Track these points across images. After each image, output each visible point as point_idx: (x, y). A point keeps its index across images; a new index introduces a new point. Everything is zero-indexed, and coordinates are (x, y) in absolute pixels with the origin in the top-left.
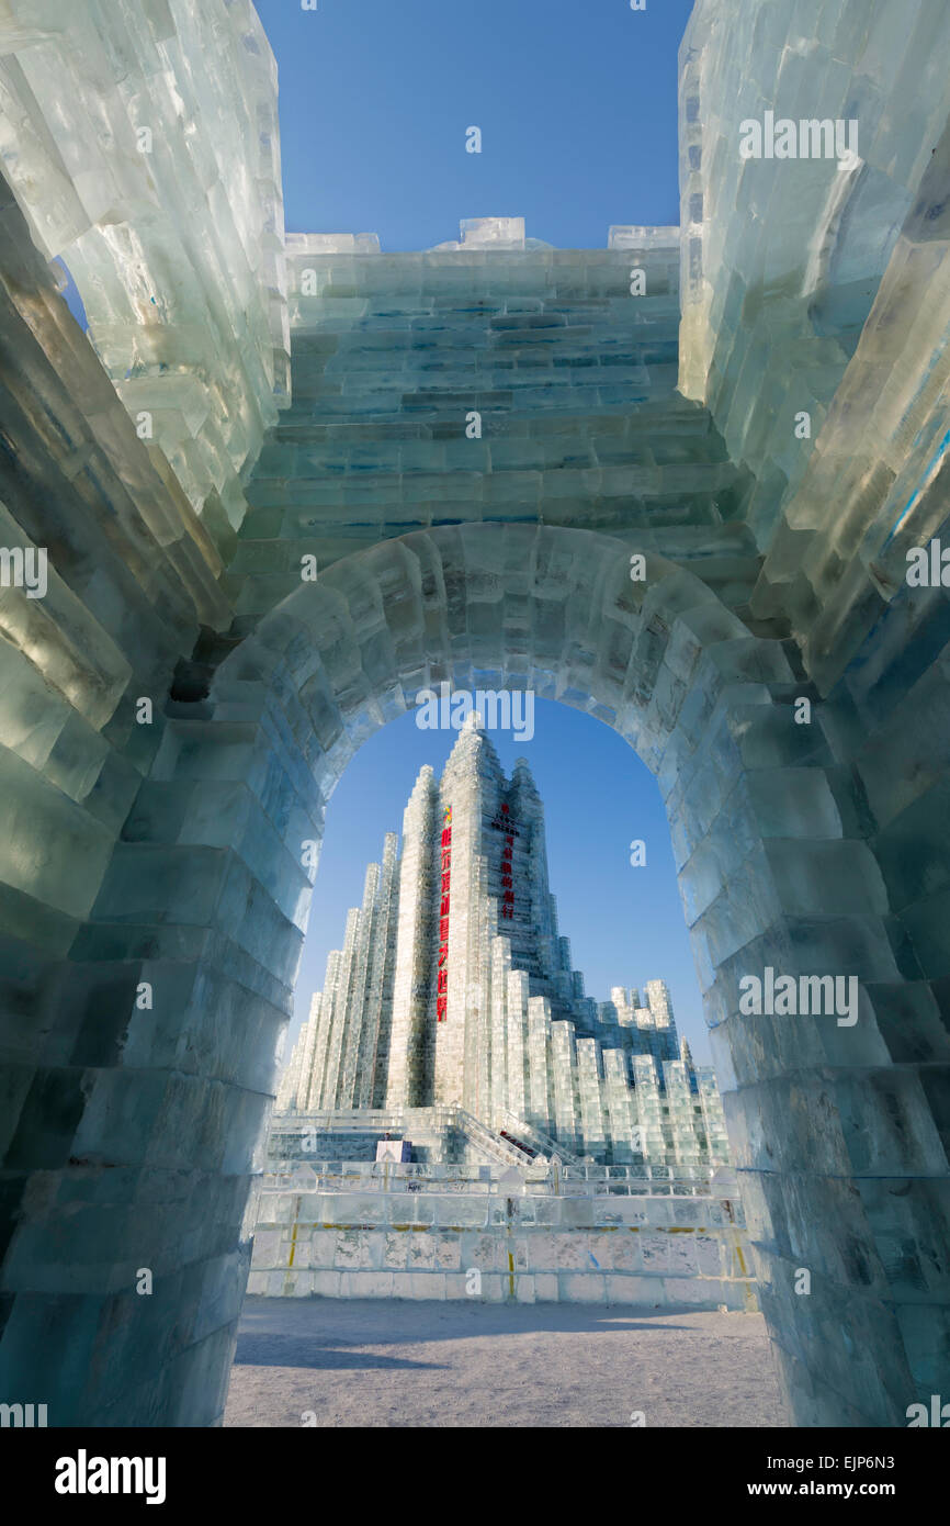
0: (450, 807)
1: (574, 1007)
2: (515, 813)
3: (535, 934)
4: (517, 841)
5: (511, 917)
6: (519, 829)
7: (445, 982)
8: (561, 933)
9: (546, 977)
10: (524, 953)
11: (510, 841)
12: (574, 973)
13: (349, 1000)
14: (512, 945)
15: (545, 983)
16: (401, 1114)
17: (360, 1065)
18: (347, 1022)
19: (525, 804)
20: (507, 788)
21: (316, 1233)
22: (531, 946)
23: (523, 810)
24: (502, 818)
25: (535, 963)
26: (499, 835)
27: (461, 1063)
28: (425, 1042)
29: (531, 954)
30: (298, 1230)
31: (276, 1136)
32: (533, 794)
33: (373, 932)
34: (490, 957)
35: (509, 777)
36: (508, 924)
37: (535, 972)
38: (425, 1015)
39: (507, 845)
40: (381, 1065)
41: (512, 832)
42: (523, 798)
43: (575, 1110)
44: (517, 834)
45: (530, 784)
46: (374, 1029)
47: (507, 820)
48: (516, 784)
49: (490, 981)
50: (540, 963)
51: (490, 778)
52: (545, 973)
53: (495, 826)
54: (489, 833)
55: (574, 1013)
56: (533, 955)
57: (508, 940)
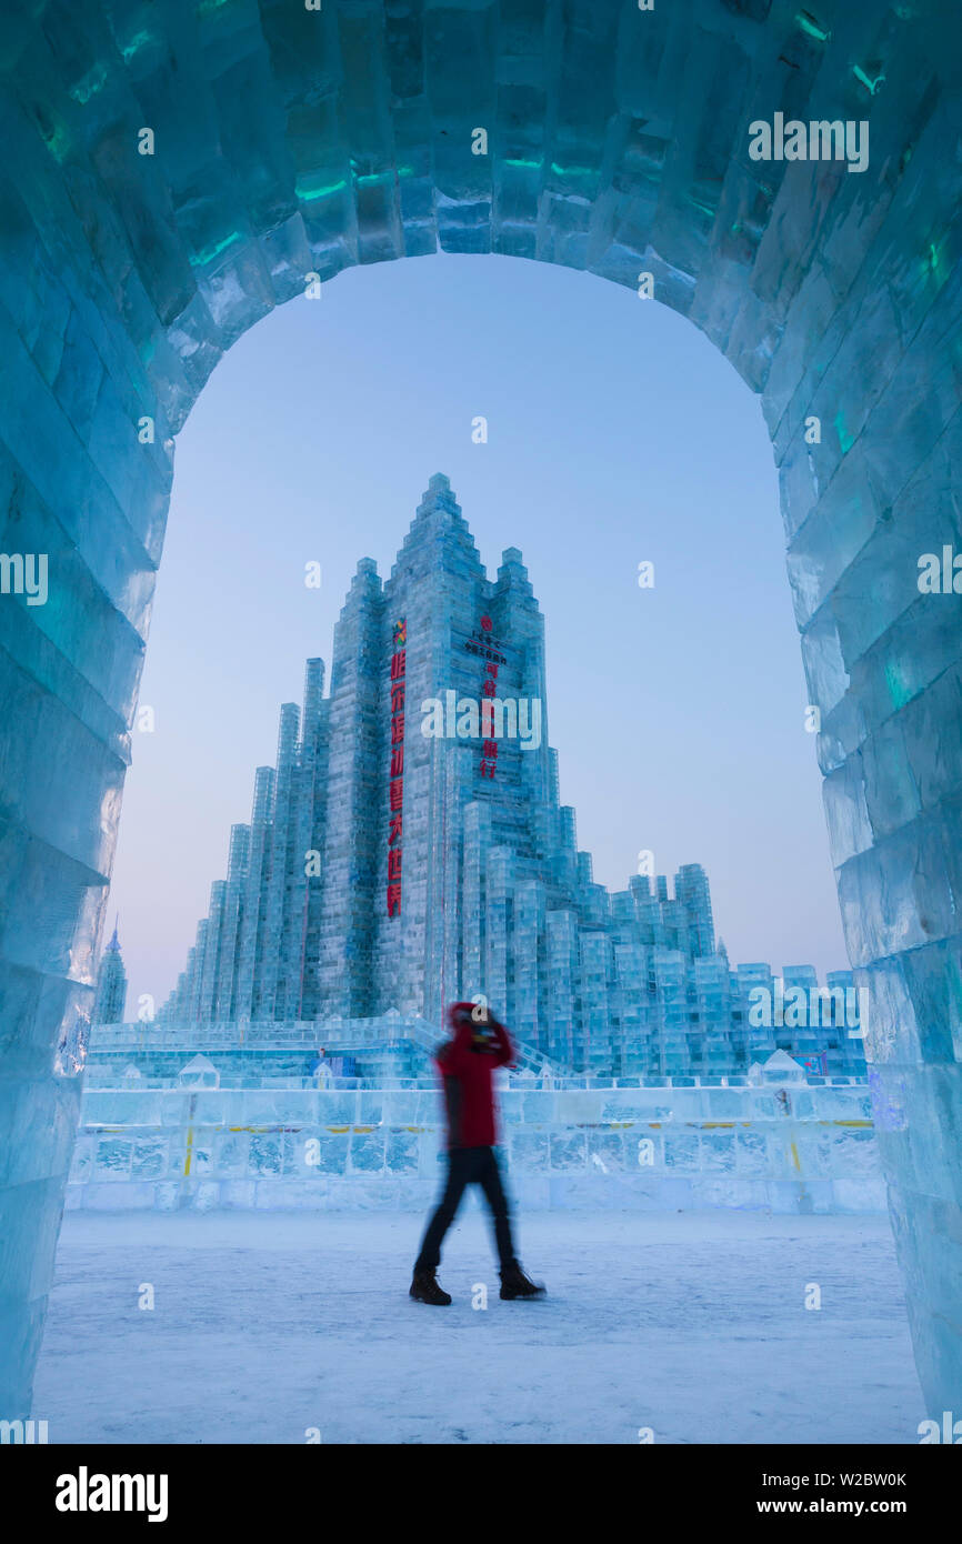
0: (404, 621)
1: (577, 897)
2: (501, 631)
3: (527, 799)
4: (502, 671)
5: (492, 776)
6: (506, 654)
7: (399, 865)
8: (563, 801)
9: (540, 857)
10: (510, 825)
11: (493, 670)
12: (579, 855)
13: (264, 889)
14: (493, 814)
15: (539, 866)
16: (340, 1027)
17: (282, 971)
18: (262, 918)
19: (516, 616)
20: (491, 594)
22: (520, 816)
23: (512, 626)
24: (480, 637)
25: (524, 839)
26: (475, 662)
27: (420, 968)
28: (371, 941)
29: (521, 827)
30: (195, 1135)
31: (172, 1054)
32: (529, 603)
33: (293, 799)
34: (462, 830)
35: (492, 576)
36: (486, 786)
37: (525, 849)
38: (372, 908)
39: (489, 676)
40: (311, 971)
41: (496, 658)
42: (512, 609)
43: (574, 1018)
44: (504, 661)
45: (525, 588)
46: (299, 928)
47: (489, 641)
48: (504, 587)
49: (461, 861)
50: (533, 838)
51: (463, 577)
52: (539, 851)
53: (471, 649)
54: (462, 658)
55: (577, 902)
56: (524, 827)
57: (486, 806)
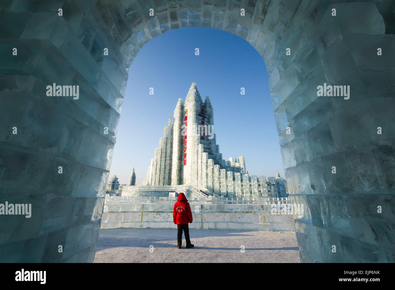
0: (187, 110)
1: (220, 162)
3: (210, 144)
4: (206, 119)
5: (204, 139)
7: (186, 156)
8: (217, 144)
9: (213, 154)
10: (207, 148)
11: (204, 119)
12: (220, 154)
13: (161, 160)
14: (204, 146)
15: (212, 156)
16: (175, 187)
17: (164, 176)
18: (161, 166)
19: (208, 109)
20: (203, 105)
21: (148, 213)
22: (209, 147)
23: (207, 111)
24: (201, 113)
25: (210, 151)
26: (201, 118)
27: (190, 175)
28: (181, 170)
29: (209, 149)
30: (143, 213)
31: (143, 191)
32: (210, 107)
33: (166, 143)
34: (198, 149)
35: (204, 102)
36: (203, 141)
37: (210, 153)
38: (181, 164)
40: (170, 176)
41: (204, 117)
42: (207, 108)
43: (219, 185)
44: (206, 117)
45: (210, 104)
46: (168, 167)
47: (203, 114)
48: (206, 103)
49: (198, 155)
50: (211, 151)
51: (198, 102)
52: (212, 153)
53: (199, 115)
54: (198, 117)
55: (220, 163)
56: (210, 149)
57: (203, 145)
